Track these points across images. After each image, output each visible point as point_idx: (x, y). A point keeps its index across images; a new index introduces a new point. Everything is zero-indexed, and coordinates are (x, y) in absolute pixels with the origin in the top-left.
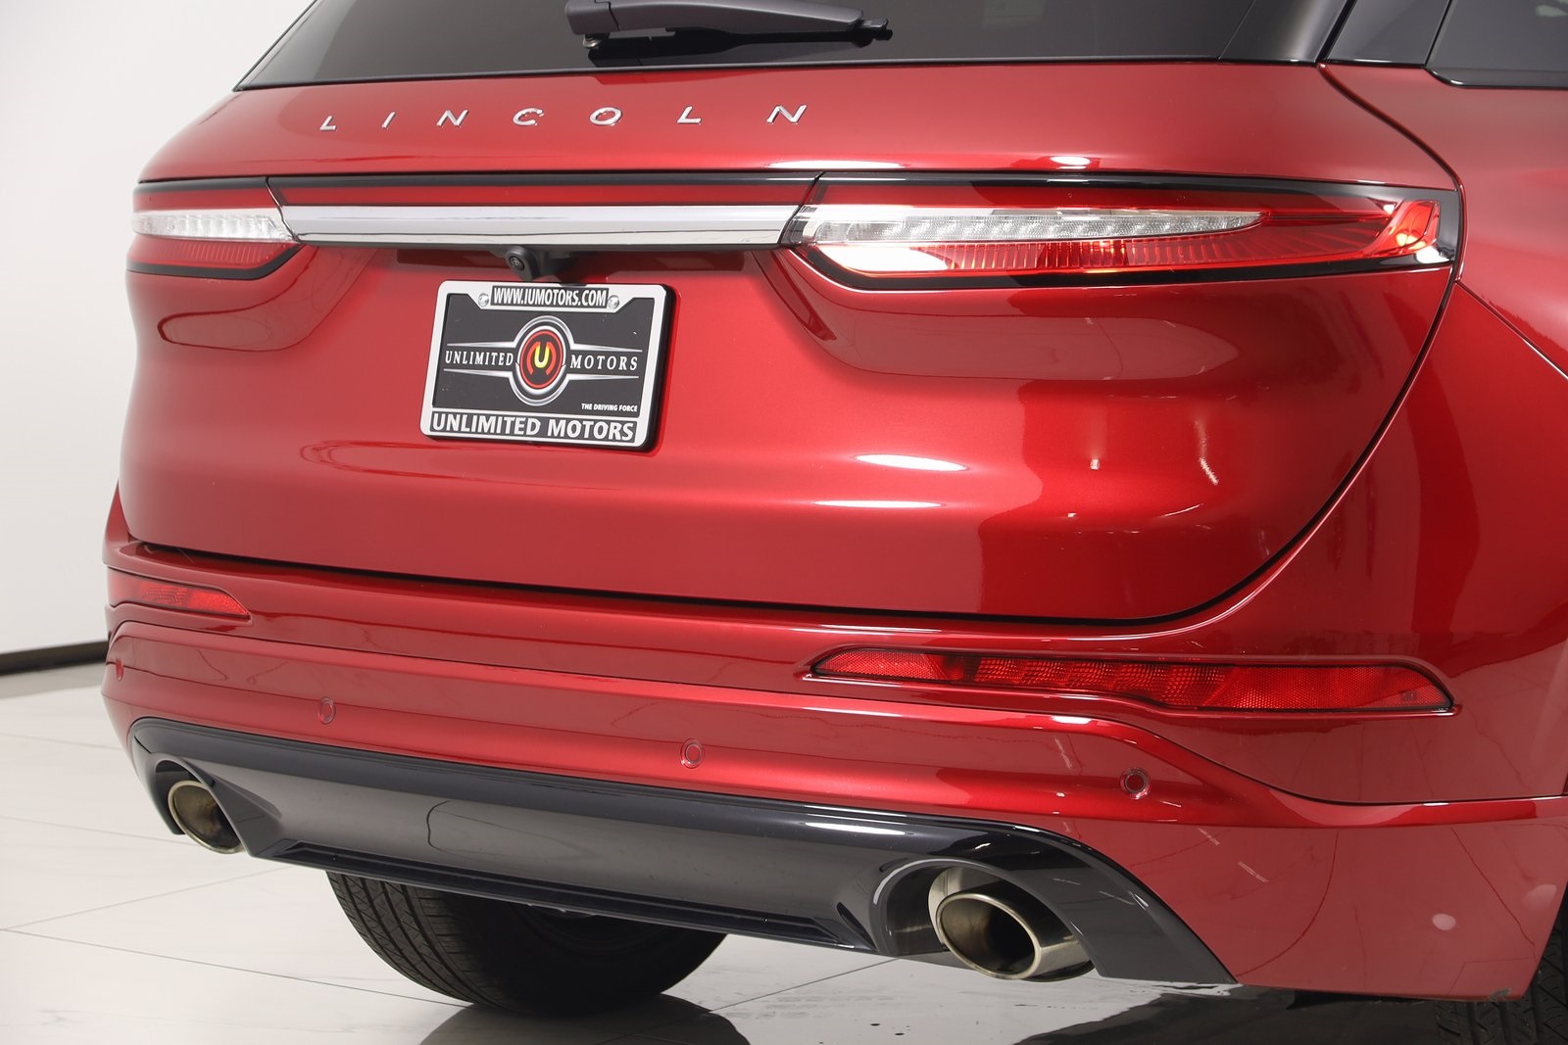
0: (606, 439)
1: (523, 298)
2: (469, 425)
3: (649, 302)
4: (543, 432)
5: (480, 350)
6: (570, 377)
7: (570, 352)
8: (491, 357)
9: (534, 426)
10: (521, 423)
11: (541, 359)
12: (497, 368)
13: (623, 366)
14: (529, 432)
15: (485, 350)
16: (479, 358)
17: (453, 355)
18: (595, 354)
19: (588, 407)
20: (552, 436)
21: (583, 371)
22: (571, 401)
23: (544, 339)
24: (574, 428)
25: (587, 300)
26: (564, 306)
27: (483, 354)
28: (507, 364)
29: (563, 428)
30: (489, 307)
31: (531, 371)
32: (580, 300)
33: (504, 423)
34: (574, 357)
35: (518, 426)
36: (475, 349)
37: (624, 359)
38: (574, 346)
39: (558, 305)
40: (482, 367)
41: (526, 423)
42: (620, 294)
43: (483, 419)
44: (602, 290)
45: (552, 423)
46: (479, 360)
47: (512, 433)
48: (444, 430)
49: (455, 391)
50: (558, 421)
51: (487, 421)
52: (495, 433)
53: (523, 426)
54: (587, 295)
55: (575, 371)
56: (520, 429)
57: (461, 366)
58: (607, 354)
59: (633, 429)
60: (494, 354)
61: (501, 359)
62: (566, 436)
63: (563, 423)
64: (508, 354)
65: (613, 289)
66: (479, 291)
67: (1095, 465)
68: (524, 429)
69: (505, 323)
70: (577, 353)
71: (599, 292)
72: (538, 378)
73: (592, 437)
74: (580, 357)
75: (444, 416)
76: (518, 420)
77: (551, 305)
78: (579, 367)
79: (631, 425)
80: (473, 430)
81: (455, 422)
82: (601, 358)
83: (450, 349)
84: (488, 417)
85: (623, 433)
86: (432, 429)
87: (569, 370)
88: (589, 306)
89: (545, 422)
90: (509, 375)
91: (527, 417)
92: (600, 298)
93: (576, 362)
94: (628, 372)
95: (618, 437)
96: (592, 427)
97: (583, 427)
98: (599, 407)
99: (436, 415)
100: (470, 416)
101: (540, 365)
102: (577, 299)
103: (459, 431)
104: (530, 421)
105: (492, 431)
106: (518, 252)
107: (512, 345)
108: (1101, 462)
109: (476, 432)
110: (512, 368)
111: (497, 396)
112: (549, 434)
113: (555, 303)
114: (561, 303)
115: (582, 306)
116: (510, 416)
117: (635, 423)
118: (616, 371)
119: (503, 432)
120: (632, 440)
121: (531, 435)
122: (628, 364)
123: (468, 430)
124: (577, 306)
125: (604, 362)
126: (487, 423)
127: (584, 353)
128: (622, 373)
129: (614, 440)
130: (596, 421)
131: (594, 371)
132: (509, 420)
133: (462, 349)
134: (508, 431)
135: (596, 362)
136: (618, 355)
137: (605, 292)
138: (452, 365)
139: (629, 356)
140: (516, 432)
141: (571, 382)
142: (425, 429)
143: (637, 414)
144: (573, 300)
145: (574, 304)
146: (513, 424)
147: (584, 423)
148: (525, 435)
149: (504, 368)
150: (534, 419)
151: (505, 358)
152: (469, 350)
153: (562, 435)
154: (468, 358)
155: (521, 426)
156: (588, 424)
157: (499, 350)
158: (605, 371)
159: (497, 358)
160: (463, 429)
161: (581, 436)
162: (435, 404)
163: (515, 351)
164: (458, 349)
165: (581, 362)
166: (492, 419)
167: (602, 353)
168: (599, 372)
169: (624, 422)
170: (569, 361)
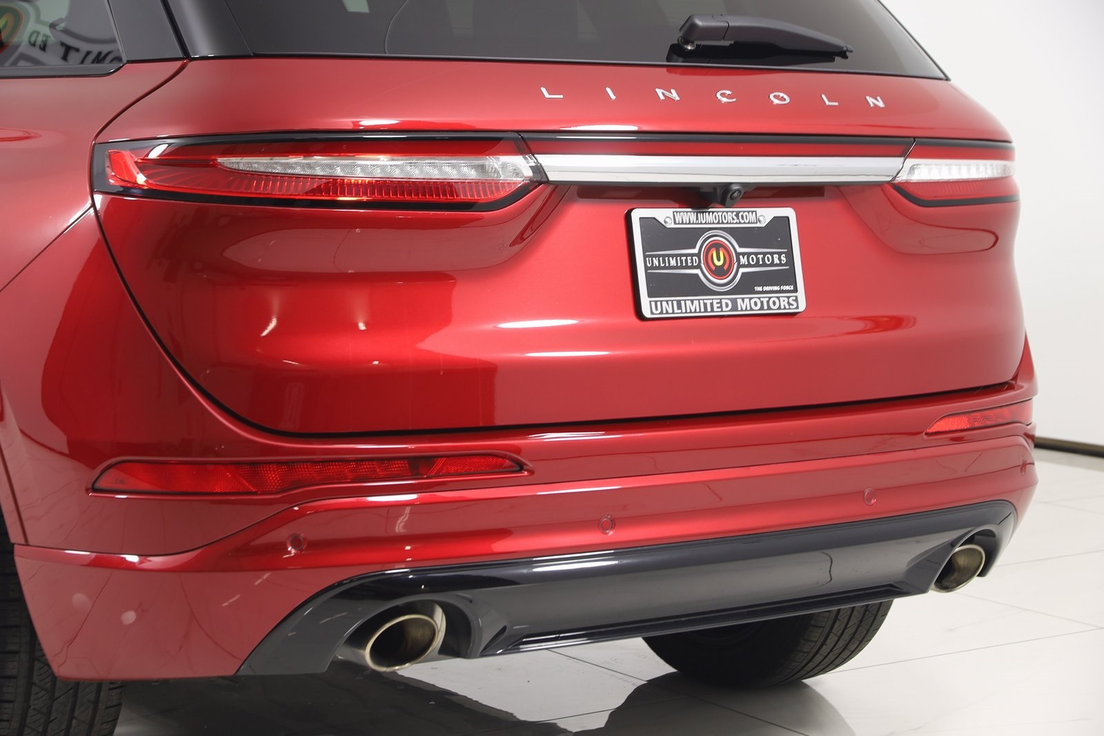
0: (779, 308)
1: (697, 219)
2: (679, 307)
3: (786, 219)
4: (735, 308)
5: (673, 256)
6: (742, 270)
7: (738, 254)
8: (681, 261)
9: (727, 305)
10: (717, 303)
11: (719, 259)
12: (687, 267)
13: (776, 261)
14: (724, 309)
15: (677, 256)
17: (652, 261)
18: (756, 254)
19: (760, 289)
20: (742, 310)
21: (749, 265)
22: (747, 285)
24: (756, 304)
25: (743, 219)
26: (727, 223)
27: (674, 258)
28: (695, 264)
29: (747, 304)
30: (673, 226)
31: (714, 268)
32: (738, 219)
33: (705, 305)
34: (741, 257)
35: (715, 306)
36: (669, 256)
37: (776, 256)
38: (740, 250)
39: (723, 223)
40: (676, 267)
41: (721, 303)
42: (765, 215)
43: (689, 303)
44: (752, 212)
45: (739, 301)
46: (673, 262)
47: (712, 310)
48: (661, 313)
49: (663, 285)
50: (743, 299)
51: (693, 304)
52: (700, 312)
53: (719, 305)
54: (742, 216)
55: (744, 266)
56: (718, 308)
57: (656, 268)
58: (765, 254)
59: (796, 300)
60: (684, 258)
61: (689, 261)
62: (751, 309)
63: (747, 301)
64: (694, 258)
65: (760, 211)
66: (665, 215)
68: (721, 307)
69: (687, 237)
70: (743, 254)
71: (750, 213)
72: (720, 272)
73: (769, 308)
74: (746, 257)
75: (659, 303)
76: (715, 302)
77: (718, 223)
78: (746, 263)
79: (794, 298)
80: (684, 311)
81: (668, 306)
82: (760, 256)
83: (649, 256)
84: (692, 301)
85: (789, 304)
86: (652, 313)
87: (740, 266)
88: (744, 223)
89: (734, 302)
90: (697, 271)
91: (721, 299)
92: (752, 217)
93: (743, 260)
94: (780, 265)
95: (787, 307)
96: (768, 302)
97: (762, 302)
98: (768, 288)
99: (653, 304)
100: (679, 302)
101: (719, 263)
102: (735, 218)
103: (673, 313)
104: (724, 302)
105: (698, 310)
107: (696, 251)
109: (686, 312)
110: (699, 267)
111: (694, 287)
112: (739, 309)
113: (721, 222)
114: (725, 222)
115: (740, 223)
116: (708, 299)
117: (796, 297)
118: (772, 264)
119: (706, 311)
120: (797, 308)
121: (727, 311)
122: (782, 259)
123: (680, 311)
124: (736, 223)
125: (763, 259)
126: (693, 305)
127: (749, 254)
128: (777, 265)
129: (785, 308)
130: (770, 298)
131: (757, 265)
132: (708, 302)
133: (659, 256)
134: (709, 309)
135: (758, 259)
136: (772, 254)
137: (754, 213)
138: (652, 267)
139: (780, 254)
140: (715, 309)
141: (743, 274)
142: (647, 313)
143: (796, 290)
144: (733, 219)
145: (735, 222)
146: (712, 304)
147: (762, 299)
148: (722, 311)
149: (693, 267)
150: (726, 300)
151: (692, 259)
152: (664, 256)
153: (749, 308)
154: (664, 262)
155: (720, 305)
156: (765, 300)
157: (686, 255)
158: (764, 265)
159: (686, 261)
160: (676, 311)
161: (762, 308)
162: (650, 295)
163: (698, 255)
164: (655, 256)
165: (747, 260)
166: (696, 303)
167: (760, 253)
168: (761, 266)
169: (788, 297)
170: (738, 260)
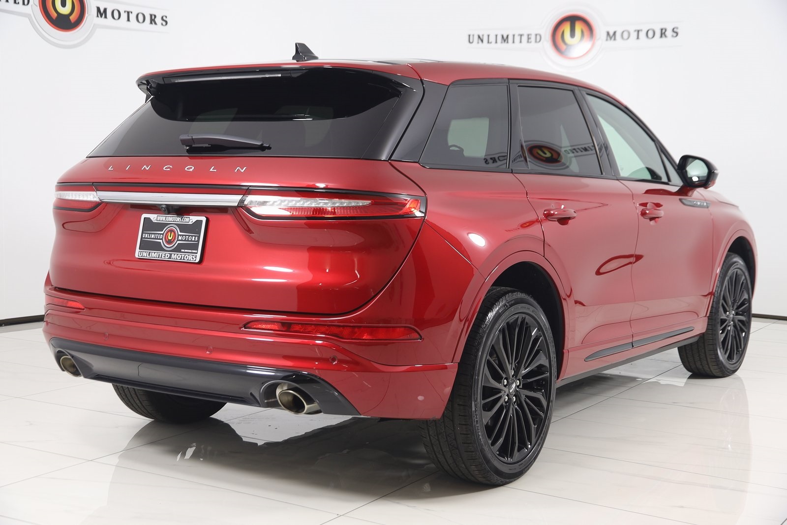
0: (188, 260)
1: (166, 219)
2: (149, 255)
3: (201, 221)
4: (170, 257)
5: (153, 234)
6: (178, 242)
7: (179, 235)
8: (156, 236)
9: (168, 256)
11: (170, 237)
12: (158, 239)
13: (193, 239)
14: (166, 257)
15: (155, 234)
16: (152, 236)
17: (145, 235)
18: (186, 236)
19: (183, 251)
20: (173, 259)
21: (182, 240)
22: (178, 249)
23: (171, 231)
24: (179, 257)
25: (183, 220)
29: (176, 257)
30: (156, 221)
31: (167, 240)
33: (159, 255)
35: (163, 256)
37: (194, 237)
38: (180, 233)
40: (153, 238)
42: (193, 219)
43: (153, 253)
44: (188, 217)
45: (173, 255)
46: (153, 236)
47: (161, 258)
48: (142, 256)
49: (145, 245)
55: (180, 240)
57: (147, 238)
58: (189, 236)
59: (196, 257)
62: (177, 259)
63: (176, 255)
65: (191, 217)
66: (153, 217)
67: (327, 271)
68: (165, 257)
69: (160, 226)
70: (181, 235)
72: (169, 242)
73: (184, 259)
75: (142, 252)
76: (164, 254)
77: (173, 222)
80: (151, 256)
81: (145, 254)
82: (187, 237)
83: (145, 233)
84: (155, 253)
85: (193, 259)
86: (139, 256)
87: (178, 240)
88: (184, 222)
89: (171, 255)
90: (161, 241)
92: (187, 220)
93: (180, 238)
94: (194, 241)
95: (191, 259)
96: (184, 257)
97: (182, 257)
98: (186, 251)
99: (140, 252)
100: (150, 253)
101: (170, 238)
102: (181, 220)
104: (167, 254)
105: (156, 257)
106: (164, 206)
107: (162, 232)
108: (329, 270)
110: (162, 239)
111: (157, 247)
114: (176, 221)
115: (182, 222)
116: (161, 253)
118: (191, 241)
119: (159, 257)
120: (196, 260)
122: (195, 239)
125: (188, 238)
126: (154, 255)
127: (183, 235)
130: (185, 255)
131: (185, 240)
132: (161, 254)
133: (148, 233)
134: (160, 257)
135: (186, 238)
136: (192, 236)
138: (144, 238)
139: (195, 236)
142: (137, 256)
143: (197, 253)
149: (160, 239)
150: (168, 254)
151: (160, 236)
152: (150, 234)
154: (150, 236)
155: (164, 256)
156: (183, 256)
157: (158, 234)
158: (188, 241)
159: (158, 236)
160: (148, 256)
161: (181, 259)
162: (140, 249)
163: (163, 234)
164: (147, 233)
165: (182, 237)
166: (156, 253)
167: (187, 235)
168: (187, 241)
169: (193, 255)
170: (178, 238)
